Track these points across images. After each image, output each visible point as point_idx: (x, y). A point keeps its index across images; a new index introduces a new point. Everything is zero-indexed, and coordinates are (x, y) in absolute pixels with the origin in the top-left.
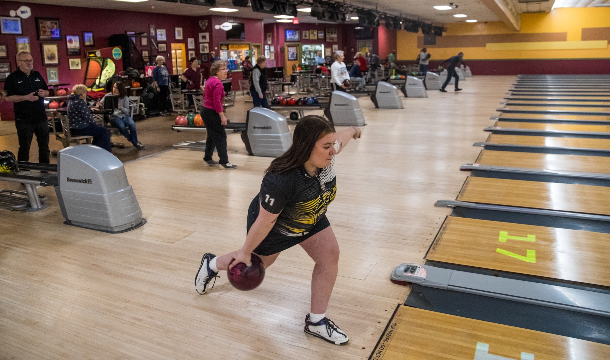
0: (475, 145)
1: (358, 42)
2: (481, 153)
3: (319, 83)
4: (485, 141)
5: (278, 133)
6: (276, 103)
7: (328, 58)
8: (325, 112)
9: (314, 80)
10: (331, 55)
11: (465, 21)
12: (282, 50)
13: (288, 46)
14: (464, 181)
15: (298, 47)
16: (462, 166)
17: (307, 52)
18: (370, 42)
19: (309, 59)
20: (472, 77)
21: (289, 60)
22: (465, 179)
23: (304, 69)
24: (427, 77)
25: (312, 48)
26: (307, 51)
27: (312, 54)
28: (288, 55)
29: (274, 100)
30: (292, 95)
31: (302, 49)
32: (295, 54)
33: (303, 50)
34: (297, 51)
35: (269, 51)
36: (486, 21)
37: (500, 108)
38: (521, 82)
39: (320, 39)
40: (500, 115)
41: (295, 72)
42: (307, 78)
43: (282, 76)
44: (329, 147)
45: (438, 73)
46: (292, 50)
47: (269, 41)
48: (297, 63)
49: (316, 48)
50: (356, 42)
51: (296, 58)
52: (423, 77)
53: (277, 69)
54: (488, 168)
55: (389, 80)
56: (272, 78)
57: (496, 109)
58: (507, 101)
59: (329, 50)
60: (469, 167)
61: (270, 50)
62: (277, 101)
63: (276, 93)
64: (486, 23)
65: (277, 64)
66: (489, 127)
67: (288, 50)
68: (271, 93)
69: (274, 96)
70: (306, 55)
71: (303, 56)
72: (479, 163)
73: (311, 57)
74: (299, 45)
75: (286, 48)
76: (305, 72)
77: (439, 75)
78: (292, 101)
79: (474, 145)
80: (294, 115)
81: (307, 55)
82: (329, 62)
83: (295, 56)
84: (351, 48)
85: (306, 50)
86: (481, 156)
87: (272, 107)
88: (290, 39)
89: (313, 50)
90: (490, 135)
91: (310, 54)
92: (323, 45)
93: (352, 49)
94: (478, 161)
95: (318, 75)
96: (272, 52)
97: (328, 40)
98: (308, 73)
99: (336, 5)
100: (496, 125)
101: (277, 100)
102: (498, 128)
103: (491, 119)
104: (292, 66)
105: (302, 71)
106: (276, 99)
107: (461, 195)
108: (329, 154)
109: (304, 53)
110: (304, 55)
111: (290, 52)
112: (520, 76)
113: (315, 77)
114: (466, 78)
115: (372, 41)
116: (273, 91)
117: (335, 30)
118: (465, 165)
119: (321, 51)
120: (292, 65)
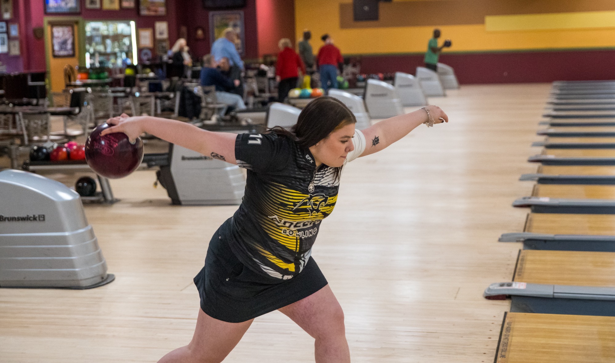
0: (503, 239)
1: (212, 15)
2: (520, 258)
3: (133, 108)
4: (522, 229)
5: (62, 230)
6: (43, 157)
7: (145, 51)
8: (159, 174)
9: (119, 101)
10: (151, 46)
12: (39, 34)
13: (53, 24)
14: (501, 323)
15: (76, 28)
16: (489, 289)
17: (98, 39)
18: (238, 16)
19: (101, 54)
20: (459, 88)
21: (55, 56)
22: (502, 319)
23: (94, 76)
24: (369, 92)
25: (108, 30)
26: (97, 36)
27: (108, 42)
28: (53, 46)
29: (35, 151)
30: (74, 137)
31: (84, 32)
32: (70, 42)
33: (88, 34)
34: (73, 35)
35: (5, 36)
37: (536, 156)
38: (563, 97)
39: (128, 9)
40: (539, 171)
41: (73, 83)
42: (106, 97)
43: (43, 93)
44: (347, 141)
45: (391, 82)
46: (61, 34)
47: (6, 11)
48: (74, 63)
49: (117, 29)
50: (208, 16)
51: (71, 52)
52: (362, 91)
53: (29, 78)
54: (546, 291)
55: (286, 100)
56: (22, 97)
57: (527, 158)
58: (546, 140)
59: (146, 34)
60: (505, 290)
61: (8, 32)
62: (43, 153)
63: (36, 134)
65: (28, 65)
66: (524, 198)
67: (52, 34)
68: (25, 133)
69: (31, 141)
70: (94, 44)
71: (87, 47)
72: (521, 280)
73: (105, 48)
74: (77, 23)
75: (48, 29)
76: (96, 85)
77: (393, 84)
78: (80, 153)
79: (500, 240)
80: (85, 184)
81: (97, 44)
82: (148, 60)
83: (69, 46)
84: (197, 29)
85: (94, 33)
86: (522, 265)
87: (31, 168)
88: (56, 8)
89: (111, 33)
90: (528, 215)
91: (104, 43)
92: (133, 23)
93: (200, 32)
94: (519, 275)
95: (128, 90)
96: (15, 38)
97: (144, 12)
98: (104, 85)
100: (535, 193)
101: (44, 150)
102: (544, 200)
103: (521, 180)
104: (66, 70)
105: (89, 81)
106: (40, 149)
107: (503, 356)
108: (345, 150)
109: (90, 40)
110: (90, 45)
111: (58, 37)
112: (556, 84)
113: (122, 94)
114: (448, 92)
115: (242, 12)
116: (27, 128)
118: (497, 287)
119: (129, 36)
120: (66, 67)
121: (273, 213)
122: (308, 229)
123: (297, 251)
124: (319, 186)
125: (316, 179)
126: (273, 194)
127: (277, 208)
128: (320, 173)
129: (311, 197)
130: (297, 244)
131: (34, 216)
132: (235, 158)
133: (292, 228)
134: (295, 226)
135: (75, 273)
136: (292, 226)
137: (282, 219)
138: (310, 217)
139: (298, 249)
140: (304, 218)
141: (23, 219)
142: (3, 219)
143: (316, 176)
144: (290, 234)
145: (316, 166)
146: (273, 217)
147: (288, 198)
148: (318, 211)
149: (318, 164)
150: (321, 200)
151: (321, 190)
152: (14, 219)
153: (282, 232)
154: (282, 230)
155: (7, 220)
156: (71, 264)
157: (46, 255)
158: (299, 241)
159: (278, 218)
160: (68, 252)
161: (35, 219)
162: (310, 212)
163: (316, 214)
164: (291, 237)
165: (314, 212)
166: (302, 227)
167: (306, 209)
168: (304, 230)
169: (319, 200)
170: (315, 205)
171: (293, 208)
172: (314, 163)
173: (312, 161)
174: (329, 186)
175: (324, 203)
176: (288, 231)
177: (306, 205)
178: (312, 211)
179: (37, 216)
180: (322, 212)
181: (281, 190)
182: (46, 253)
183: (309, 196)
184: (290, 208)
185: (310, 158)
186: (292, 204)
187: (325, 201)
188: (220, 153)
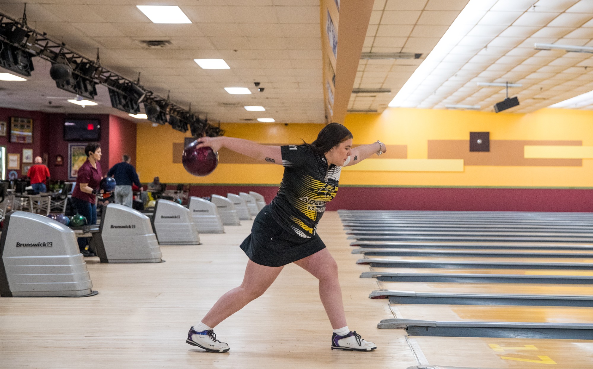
1: (71, 146)
10: (18, 168)
11: (256, 120)
36: (286, 122)
50: (67, 146)
59: (14, 158)
64: (286, 125)
84: (56, 157)
92: (3, 149)
93: (59, 159)
97: (14, 140)
99: (88, 65)
108: (347, 155)
117: (29, 122)
121: (305, 195)
122: (322, 207)
123: (315, 220)
124: (331, 179)
125: (328, 174)
126: (305, 182)
127: (308, 192)
128: (330, 171)
129: (327, 185)
130: (315, 216)
131: (44, 243)
132: (282, 159)
133: (314, 205)
134: (316, 204)
135: (74, 286)
136: (314, 204)
137: (310, 199)
138: (325, 198)
139: (315, 219)
140: (322, 199)
141: (35, 245)
142: (19, 245)
143: (329, 172)
144: (312, 209)
145: (328, 165)
146: (305, 198)
147: (315, 185)
148: (330, 195)
149: (329, 164)
150: (332, 188)
151: (332, 181)
152: (28, 245)
153: (307, 208)
154: (307, 207)
155: (22, 246)
156: (71, 279)
157: (52, 272)
158: (316, 214)
159: (308, 198)
160: (69, 270)
161: (44, 245)
162: (326, 195)
163: (329, 197)
164: (312, 211)
165: (328, 195)
166: (319, 205)
167: (324, 193)
168: (320, 207)
169: (331, 188)
170: (329, 191)
171: (317, 192)
172: (327, 163)
173: (325, 162)
174: (336, 180)
175: (333, 190)
176: (311, 207)
177: (324, 190)
178: (327, 194)
179: (46, 243)
180: (331, 196)
181: (311, 180)
182: (52, 270)
183: (326, 185)
184: (315, 191)
185: (324, 160)
186: (317, 189)
187: (334, 189)
188: (272, 157)
